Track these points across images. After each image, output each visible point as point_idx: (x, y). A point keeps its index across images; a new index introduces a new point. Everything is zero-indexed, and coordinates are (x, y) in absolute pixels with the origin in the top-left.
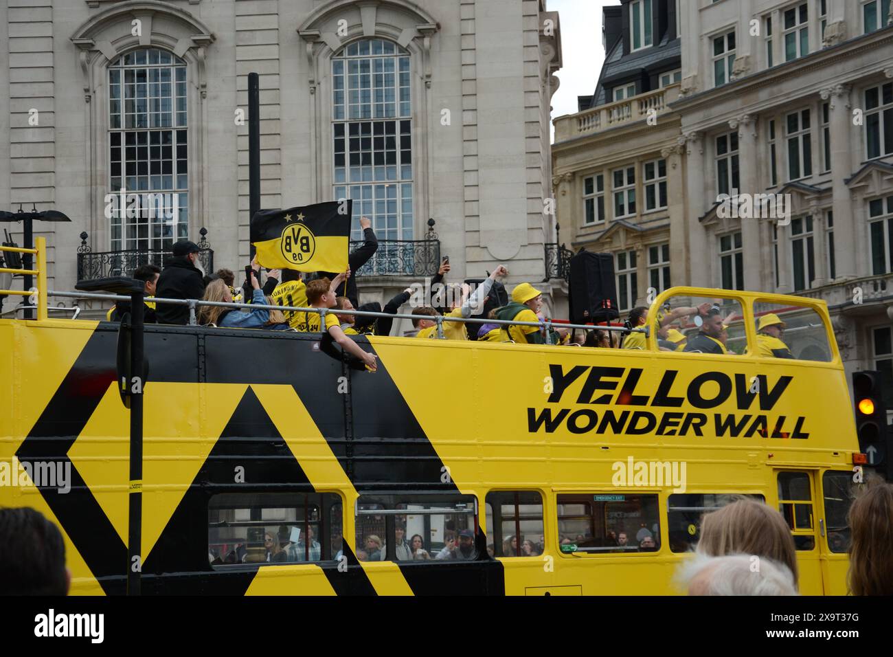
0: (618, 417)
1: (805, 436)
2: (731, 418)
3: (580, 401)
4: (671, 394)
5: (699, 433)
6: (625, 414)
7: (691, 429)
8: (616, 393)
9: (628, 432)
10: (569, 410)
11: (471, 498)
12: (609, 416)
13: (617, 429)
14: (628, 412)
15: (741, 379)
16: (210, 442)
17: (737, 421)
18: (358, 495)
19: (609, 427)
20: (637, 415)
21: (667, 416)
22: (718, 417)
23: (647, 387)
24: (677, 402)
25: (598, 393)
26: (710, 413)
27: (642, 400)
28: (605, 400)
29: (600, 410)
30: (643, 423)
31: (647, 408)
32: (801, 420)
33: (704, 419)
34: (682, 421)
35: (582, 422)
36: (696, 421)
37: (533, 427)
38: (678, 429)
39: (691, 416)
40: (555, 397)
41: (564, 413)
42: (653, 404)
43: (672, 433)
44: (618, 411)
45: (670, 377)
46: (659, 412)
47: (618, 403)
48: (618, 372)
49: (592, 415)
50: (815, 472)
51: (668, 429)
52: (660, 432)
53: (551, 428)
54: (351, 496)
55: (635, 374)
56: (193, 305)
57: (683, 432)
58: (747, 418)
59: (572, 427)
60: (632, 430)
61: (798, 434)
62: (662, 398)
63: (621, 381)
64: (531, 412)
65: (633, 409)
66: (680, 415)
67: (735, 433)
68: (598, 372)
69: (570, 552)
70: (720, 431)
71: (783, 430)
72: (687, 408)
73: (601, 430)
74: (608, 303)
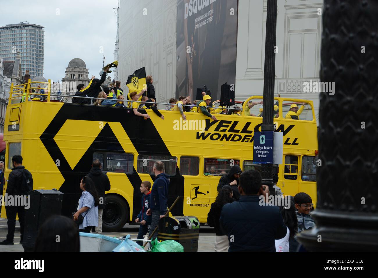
0: (228, 136)
1: (297, 144)
3: (215, 130)
4: (248, 129)
8: (228, 129)
9: (231, 141)
10: (211, 133)
11: (175, 158)
12: (225, 135)
13: (227, 139)
14: (232, 135)
16: (95, 137)
18: (138, 155)
19: (225, 139)
20: (235, 136)
21: (246, 136)
23: (240, 127)
24: (250, 132)
25: (222, 128)
27: (238, 131)
28: (224, 130)
29: (222, 134)
30: (237, 138)
31: (239, 134)
32: (296, 139)
34: (251, 138)
35: (215, 137)
37: (198, 137)
38: (250, 140)
40: (206, 129)
41: (209, 134)
42: (241, 132)
43: (247, 141)
44: (228, 134)
45: (248, 124)
46: (243, 135)
47: (229, 131)
48: (230, 122)
49: (219, 135)
50: (300, 156)
51: (246, 140)
52: (243, 141)
53: (204, 138)
54: (136, 155)
55: (236, 123)
56: (92, 99)
59: (211, 138)
60: (233, 140)
61: (294, 143)
62: (245, 130)
63: (230, 125)
64: (198, 133)
65: (233, 134)
66: (250, 136)
68: (222, 122)
69: (207, 175)
71: (289, 142)
72: (253, 134)
73: (222, 140)
74: (231, 100)
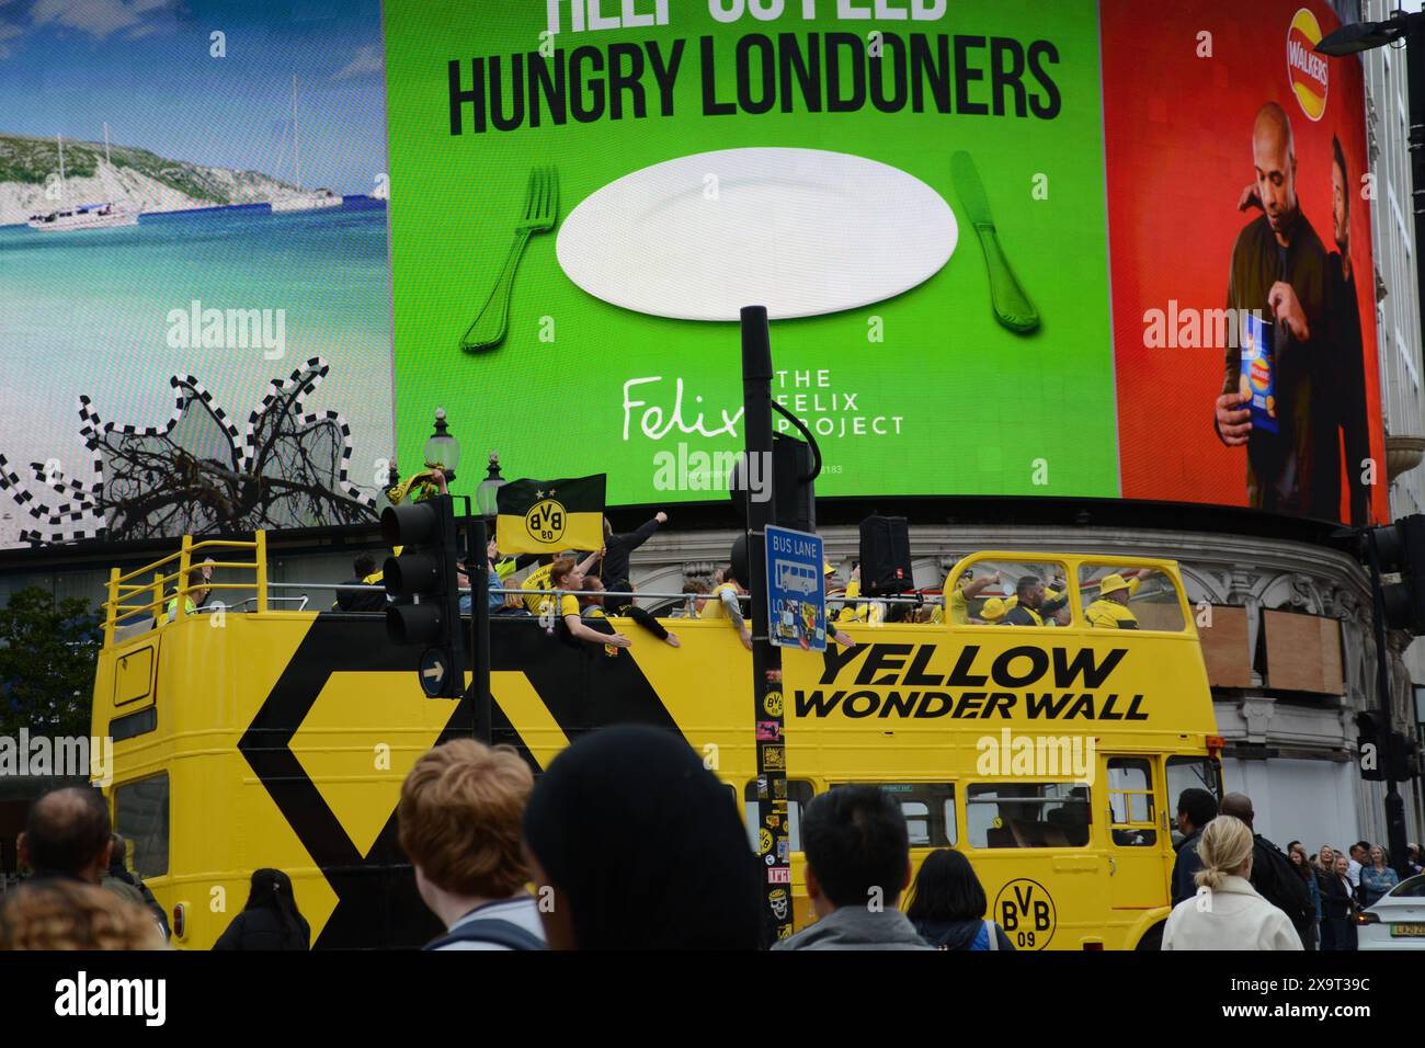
0: (904, 699)
1: (1144, 717)
2: (1047, 698)
3: (858, 681)
4: (971, 672)
5: (1006, 715)
6: (914, 696)
7: (996, 711)
8: (903, 673)
9: (917, 715)
10: (844, 693)
12: (894, 698)
13: (904, 712)
14: (918, 694)
15: (1060, 654)
17: (1055, 702)
19: (894, 710)
20: (929, 697)
21: (966, 697)
22: (1030, 697)
23: (942, 664)
24: (980, 681)
25: (880, 673)
26: (1020, 693)
27: (936, 680)
28: (890, 680)
29: (883, 692)
30: (936, 705)
31: (942, 688)
32: (1138, 699)
33: (1012, 699)
34: (985, 702)
35: (861, 704)
36: (1004, 701)
37: (802, 710)
38: (980, 711)
39: (995, 697)
40: (828, 678)
41: (839, 695)
42: (950, 683)
43: (973, 715)
44: (905, 693)
45: (969, 653)
46: (956, 693)
47: (905, 683)
48: (906, 649)
49: (874, 698)
50: (1157, 757)
51: (967, 711)
52: (957, 715)
53: (823, 711)
55: (927, 651)
57: (987, 714)
58: (1067, 698)
59: (848, 710)
60: (922, 713)
61: (1133, 714)
62: (959, 677)
63: (909, 659)
64: (800, 695)
65: (923, 690)
66: (982, 696)
67: (1052, 714)
68: (880, 650)
70: (1033, 712)
71: (1114, 710)
72: (991, 687)
73: (884, 714)
74: (899, 573)
